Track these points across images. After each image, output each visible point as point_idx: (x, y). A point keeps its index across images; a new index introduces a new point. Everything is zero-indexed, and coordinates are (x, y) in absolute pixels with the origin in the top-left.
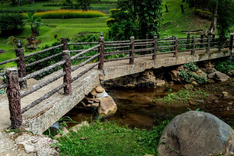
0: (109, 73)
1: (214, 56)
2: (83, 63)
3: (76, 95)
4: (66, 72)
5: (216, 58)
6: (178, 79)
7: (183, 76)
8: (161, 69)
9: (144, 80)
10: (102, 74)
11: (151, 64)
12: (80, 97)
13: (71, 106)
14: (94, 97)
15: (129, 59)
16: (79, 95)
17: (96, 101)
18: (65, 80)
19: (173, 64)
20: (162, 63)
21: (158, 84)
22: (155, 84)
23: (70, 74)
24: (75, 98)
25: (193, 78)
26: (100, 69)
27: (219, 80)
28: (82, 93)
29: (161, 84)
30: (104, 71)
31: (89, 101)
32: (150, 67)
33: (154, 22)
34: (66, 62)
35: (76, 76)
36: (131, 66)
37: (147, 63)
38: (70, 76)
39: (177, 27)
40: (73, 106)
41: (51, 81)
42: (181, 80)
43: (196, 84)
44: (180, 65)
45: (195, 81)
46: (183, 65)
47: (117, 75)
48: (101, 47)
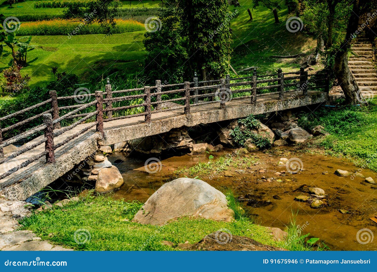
0: (112, 136)
1: (295, 104)
2: (71, 126)
3: (61, 164)
4: (48, 138)
5: (297, 106)
6: (229, 141)
7: (235, 136)
8: (198, 127)
9: (174, 143)
10: (101, 137)
11: (182, 120)
12: (68, 166)
13: (54, 177)
14: (91, 167)
15: (144, 116)
16: (66, 164)
17: (94, 173)
18: (47, 147)
19: (218, 119)
20: (199, 119)
21: (195, 149)
22: (191, 150)
23: (53, 140)
24: (59, 168)
25: (250, 139)
26: (98, 131)
27: (294, 140)
28: (70, 162)
29: (200, 149)
30: (104, 134)
31: (85, 173)
32: (179, 125)
33: (215, 46)
34: (48, 126)
35: (61, 142)
36: (146, 126)
37: (173, 119)
38: (53, 143)
39: (265, 49)
40: (58, 177)
41: (29, 148)
42: (234, 142)
43: (252, 149)
44: (233, 121)
45: (253, 143)
46: (237, 119)
47: (124, 138)
48: (99, 104)
